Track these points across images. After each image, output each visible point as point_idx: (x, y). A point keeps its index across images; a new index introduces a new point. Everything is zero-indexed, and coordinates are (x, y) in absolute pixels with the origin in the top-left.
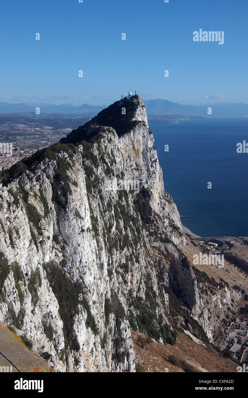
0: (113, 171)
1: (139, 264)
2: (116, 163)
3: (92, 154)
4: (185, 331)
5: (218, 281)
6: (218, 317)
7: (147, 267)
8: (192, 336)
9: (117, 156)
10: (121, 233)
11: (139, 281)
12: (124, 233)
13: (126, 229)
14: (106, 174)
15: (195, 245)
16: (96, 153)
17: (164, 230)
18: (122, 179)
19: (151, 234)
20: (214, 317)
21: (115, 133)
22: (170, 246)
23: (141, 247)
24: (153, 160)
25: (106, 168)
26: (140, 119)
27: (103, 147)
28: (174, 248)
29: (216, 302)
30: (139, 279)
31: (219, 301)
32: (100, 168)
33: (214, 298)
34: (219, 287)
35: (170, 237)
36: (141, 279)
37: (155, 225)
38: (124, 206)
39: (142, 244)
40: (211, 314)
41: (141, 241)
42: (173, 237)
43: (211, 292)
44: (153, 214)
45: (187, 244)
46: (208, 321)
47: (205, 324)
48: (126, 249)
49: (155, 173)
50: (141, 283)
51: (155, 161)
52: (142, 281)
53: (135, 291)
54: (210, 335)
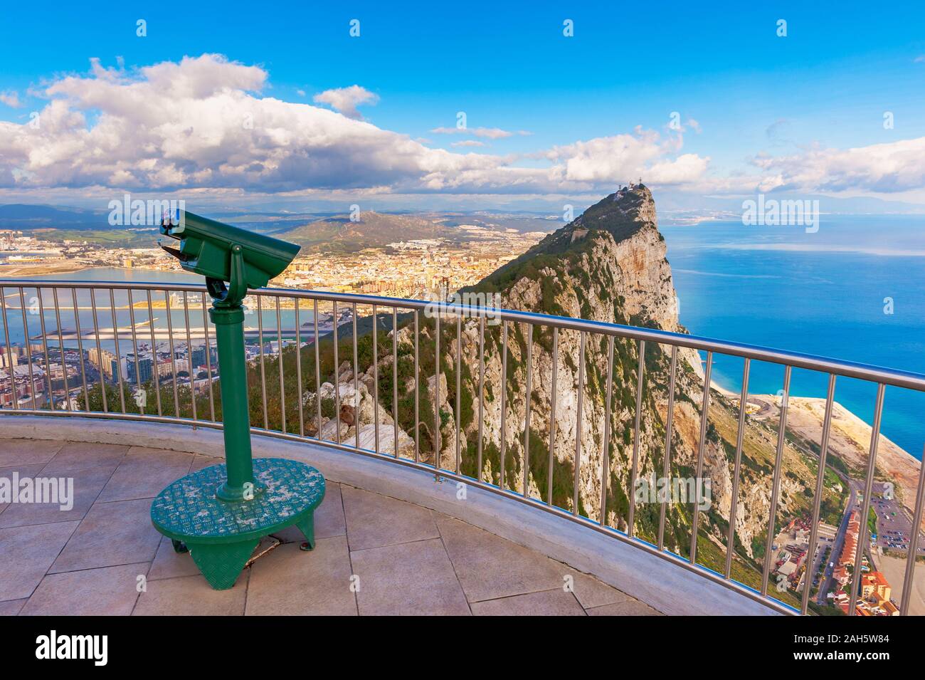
0: (609, 295)
1: (645, 432)
2: (613, 284)
3: (581, 270)
4: (709, 535)
5: (761, 463)
6: (760, 518)
7: (655, 437)
8: (719, 544)
9: (614, 273)
10: (620, 385)
11: (645, 458)
12: (624, 385)
13: (627, 381)
14: (601, 299)
15: (726, 407)
16: (586, 268)
17: (679, 382)
18: (621, 305)
19: (659, 387)
20: (754, 517)
21: (612, 240)
22: (687, 407)
23: (647, 408)
24: (664, 278)
25: (600, 289)
26: (645, 219)
27: (596, 260)
28: (694, 410)
29: (757, 495)
30: (645, 455)
31: (762, 493)
32: (592, 290)
33: (755, 488)
34: (762, 472)
35: (687, 392)
36: (648, 455)
37: (665, 374)
38: (623, 345)
39: (649, 404)
40: (749, 511)
41: (647, 398)
42: (692, 392)
43: (751, 479)
44: (662, 357)
45: (713, 404)
46: (744, 523)
47: (739, 526)
48: (627, 410)
49: (666, 298)
50: (647, 461)
51: (668, 280)
52: (650, 459)
53: (638, 472)
54: (747, 544)
